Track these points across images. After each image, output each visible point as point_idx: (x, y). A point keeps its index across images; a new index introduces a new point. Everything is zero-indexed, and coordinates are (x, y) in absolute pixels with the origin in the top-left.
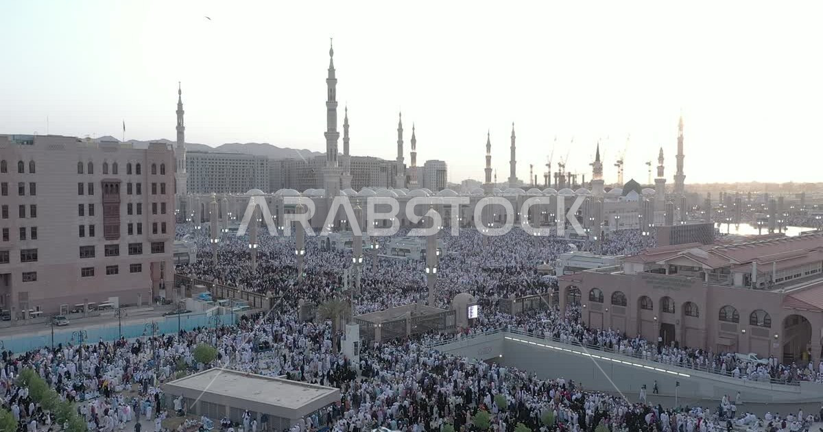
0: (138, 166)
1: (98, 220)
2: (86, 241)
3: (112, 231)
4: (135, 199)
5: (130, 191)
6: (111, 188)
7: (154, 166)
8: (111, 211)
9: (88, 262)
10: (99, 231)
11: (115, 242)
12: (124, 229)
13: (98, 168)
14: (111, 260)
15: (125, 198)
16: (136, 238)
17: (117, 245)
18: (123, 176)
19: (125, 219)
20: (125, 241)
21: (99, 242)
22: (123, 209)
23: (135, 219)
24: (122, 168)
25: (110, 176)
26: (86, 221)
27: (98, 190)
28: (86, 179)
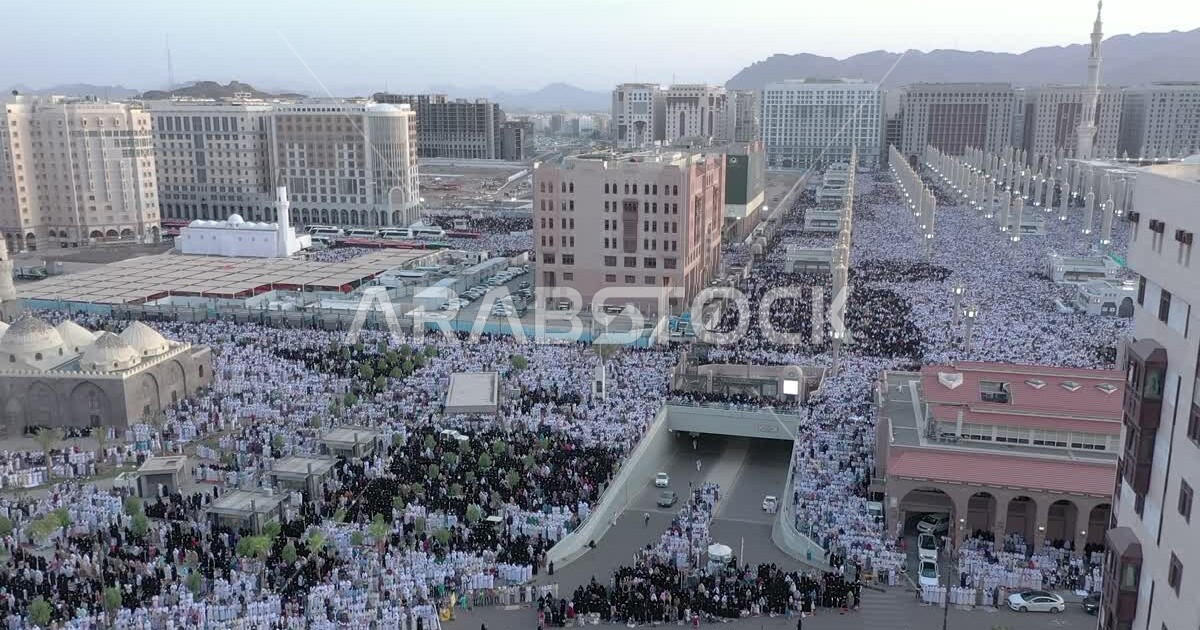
0: (655, 187)
1: (619, 234)
2: (609, 252)
3: (630, 245)
4: (651, 217)
5: (647, 210)
6: (631, 207)
7: (667, 187)
8: (630, 227)
9: (612, 270)
10: (620, 244)
11: (633, 255)
12: (640, 244)
13: (621, 189)
14: (630, 271)
15: (642, 216)
16: (650, 253)
17: (635, 258)
18: (641, 197)
19: (641, 235)
20: (641, 254)
21: (620, 255)
22: (641, 226)
23: (650, 235)
24: (641, 189)
25: (631, 196)
26: (610, 234)
27: (620, 208)
28: (611, 197)
